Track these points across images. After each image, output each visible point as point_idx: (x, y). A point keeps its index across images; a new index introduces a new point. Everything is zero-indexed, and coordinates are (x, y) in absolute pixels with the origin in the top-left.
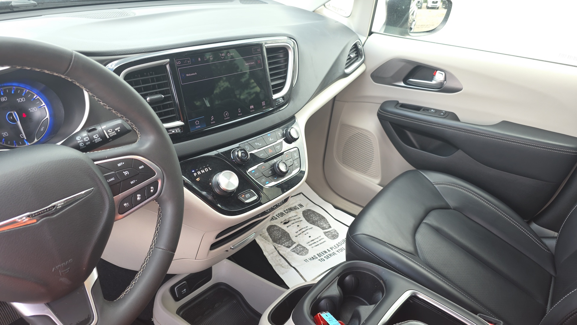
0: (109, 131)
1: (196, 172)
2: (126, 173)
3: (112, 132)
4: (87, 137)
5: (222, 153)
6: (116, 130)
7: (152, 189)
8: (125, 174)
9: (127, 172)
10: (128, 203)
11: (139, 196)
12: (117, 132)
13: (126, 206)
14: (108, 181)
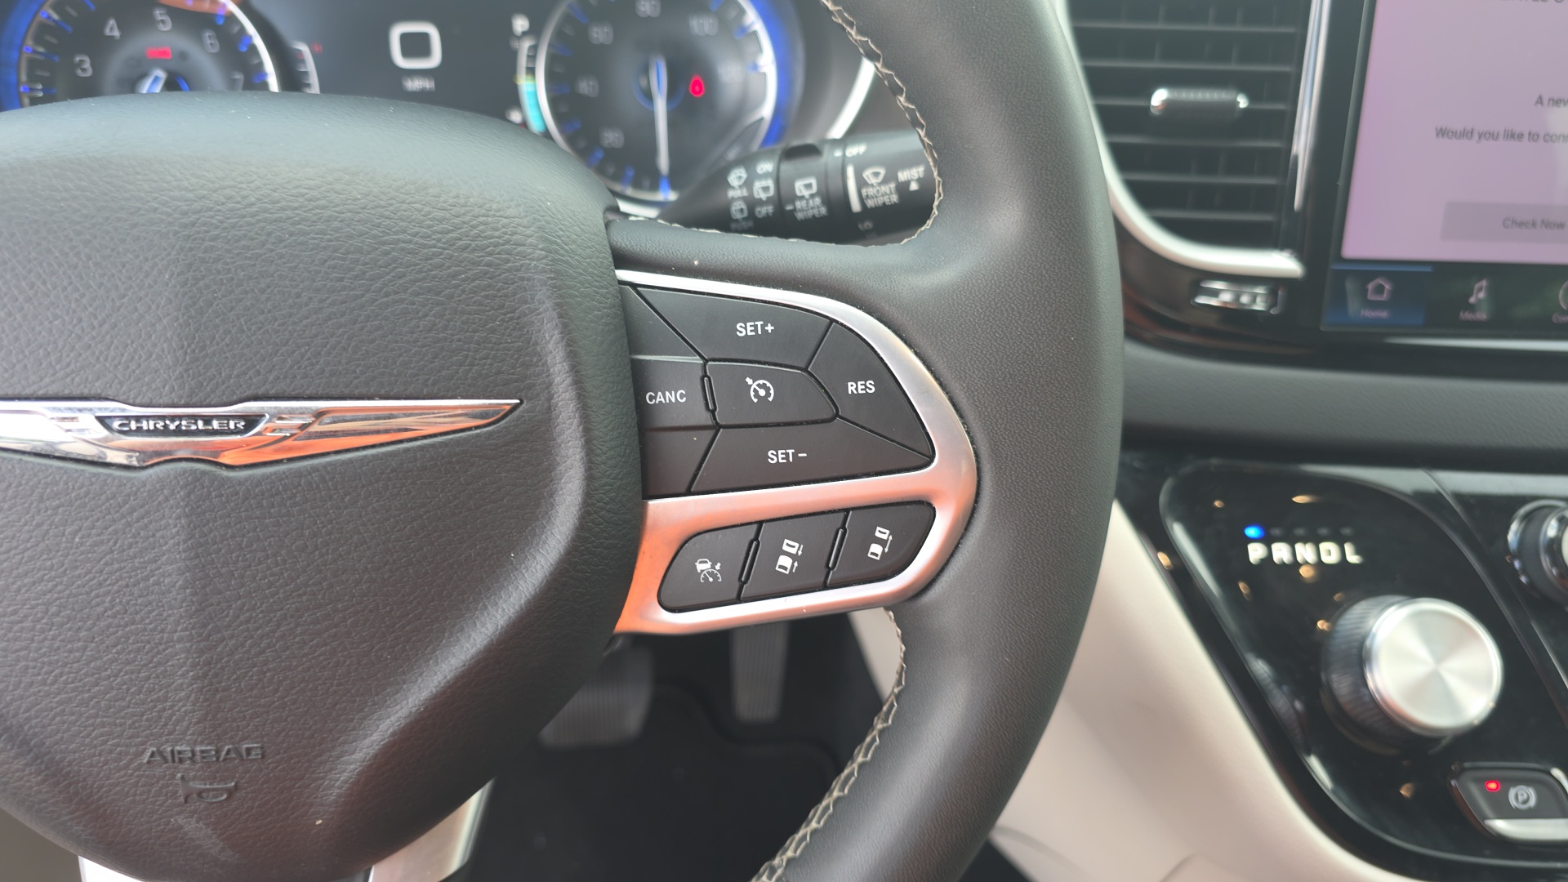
0: (867, 174)
1: (1267, 540)
2: (758, 388)
3: (880, 184)
4: (770, 183)
5: (1460, 497)
6: (903, 176)
7: (882, 543)
8: (752, 394)
9: (768, 384)
10: (718, 567)
11: (793, 551)
12: (902, 188)
13: (706, 578)
14: (651, 398)
